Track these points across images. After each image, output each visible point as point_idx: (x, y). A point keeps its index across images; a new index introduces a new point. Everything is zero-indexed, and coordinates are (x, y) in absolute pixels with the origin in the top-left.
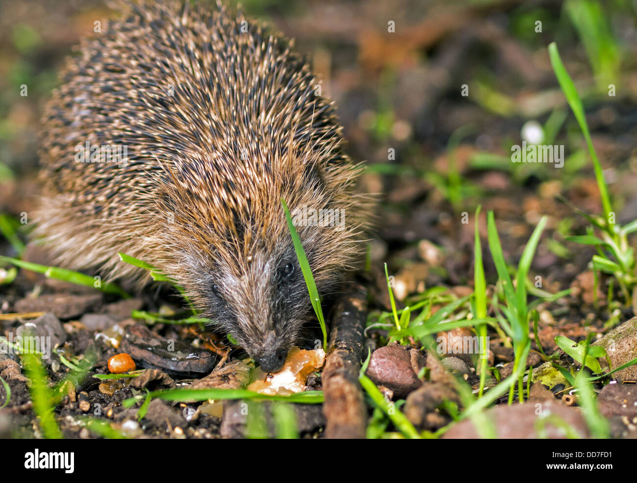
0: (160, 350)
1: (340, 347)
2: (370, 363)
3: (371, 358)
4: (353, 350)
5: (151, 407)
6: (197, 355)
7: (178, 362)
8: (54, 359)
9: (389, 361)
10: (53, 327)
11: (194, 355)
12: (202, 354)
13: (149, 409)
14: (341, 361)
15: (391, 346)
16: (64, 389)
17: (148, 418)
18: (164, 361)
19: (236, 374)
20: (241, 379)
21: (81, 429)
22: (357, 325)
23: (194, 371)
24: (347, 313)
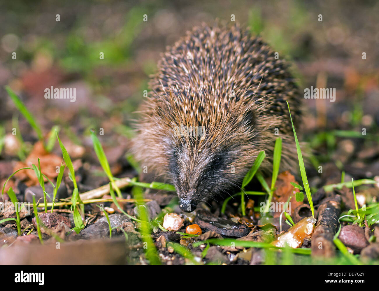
0: (217, 223)
1: (323, 224)
2: (340, 233)
3: (341, 230)
4: (331, 226)
5: (210, 251)
6: (238, 227)
7: (227, 230)
8: (155, 226)
9: (352, 232)
10: (155, 208)
11: (236, 227)
12: (241, 226)
13: (208, 252)
14: (323, 230)
15: (354, 225)
16: (159, 240)
17: (207, 257)
18: (219, 229)
19: (261, 236)
20: (264, 239)
21: (167, 261)
22: (334, 215)
23: (236, 236)
24: (328, 209)
